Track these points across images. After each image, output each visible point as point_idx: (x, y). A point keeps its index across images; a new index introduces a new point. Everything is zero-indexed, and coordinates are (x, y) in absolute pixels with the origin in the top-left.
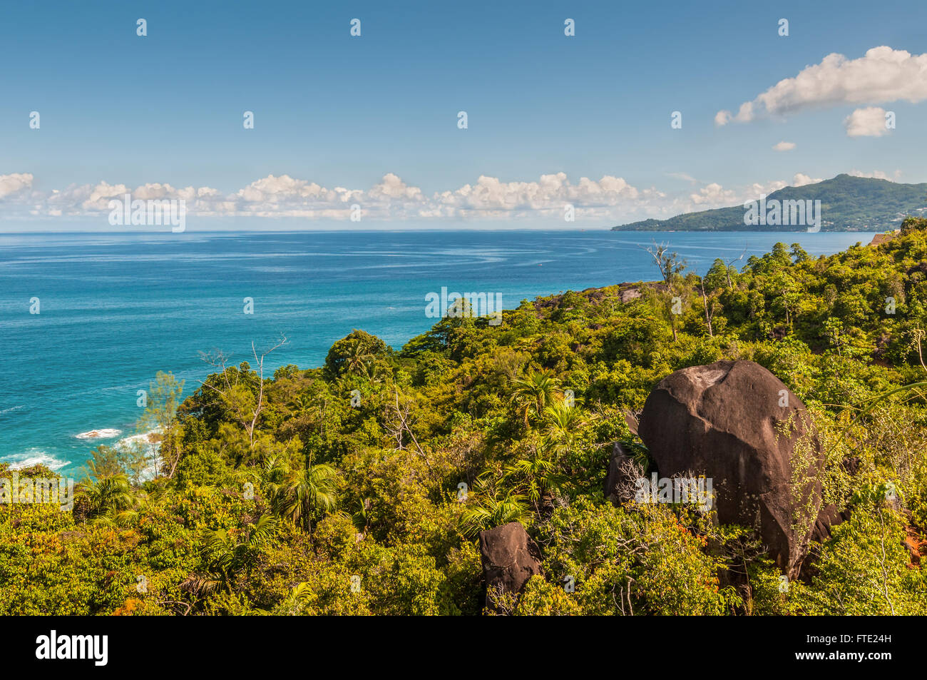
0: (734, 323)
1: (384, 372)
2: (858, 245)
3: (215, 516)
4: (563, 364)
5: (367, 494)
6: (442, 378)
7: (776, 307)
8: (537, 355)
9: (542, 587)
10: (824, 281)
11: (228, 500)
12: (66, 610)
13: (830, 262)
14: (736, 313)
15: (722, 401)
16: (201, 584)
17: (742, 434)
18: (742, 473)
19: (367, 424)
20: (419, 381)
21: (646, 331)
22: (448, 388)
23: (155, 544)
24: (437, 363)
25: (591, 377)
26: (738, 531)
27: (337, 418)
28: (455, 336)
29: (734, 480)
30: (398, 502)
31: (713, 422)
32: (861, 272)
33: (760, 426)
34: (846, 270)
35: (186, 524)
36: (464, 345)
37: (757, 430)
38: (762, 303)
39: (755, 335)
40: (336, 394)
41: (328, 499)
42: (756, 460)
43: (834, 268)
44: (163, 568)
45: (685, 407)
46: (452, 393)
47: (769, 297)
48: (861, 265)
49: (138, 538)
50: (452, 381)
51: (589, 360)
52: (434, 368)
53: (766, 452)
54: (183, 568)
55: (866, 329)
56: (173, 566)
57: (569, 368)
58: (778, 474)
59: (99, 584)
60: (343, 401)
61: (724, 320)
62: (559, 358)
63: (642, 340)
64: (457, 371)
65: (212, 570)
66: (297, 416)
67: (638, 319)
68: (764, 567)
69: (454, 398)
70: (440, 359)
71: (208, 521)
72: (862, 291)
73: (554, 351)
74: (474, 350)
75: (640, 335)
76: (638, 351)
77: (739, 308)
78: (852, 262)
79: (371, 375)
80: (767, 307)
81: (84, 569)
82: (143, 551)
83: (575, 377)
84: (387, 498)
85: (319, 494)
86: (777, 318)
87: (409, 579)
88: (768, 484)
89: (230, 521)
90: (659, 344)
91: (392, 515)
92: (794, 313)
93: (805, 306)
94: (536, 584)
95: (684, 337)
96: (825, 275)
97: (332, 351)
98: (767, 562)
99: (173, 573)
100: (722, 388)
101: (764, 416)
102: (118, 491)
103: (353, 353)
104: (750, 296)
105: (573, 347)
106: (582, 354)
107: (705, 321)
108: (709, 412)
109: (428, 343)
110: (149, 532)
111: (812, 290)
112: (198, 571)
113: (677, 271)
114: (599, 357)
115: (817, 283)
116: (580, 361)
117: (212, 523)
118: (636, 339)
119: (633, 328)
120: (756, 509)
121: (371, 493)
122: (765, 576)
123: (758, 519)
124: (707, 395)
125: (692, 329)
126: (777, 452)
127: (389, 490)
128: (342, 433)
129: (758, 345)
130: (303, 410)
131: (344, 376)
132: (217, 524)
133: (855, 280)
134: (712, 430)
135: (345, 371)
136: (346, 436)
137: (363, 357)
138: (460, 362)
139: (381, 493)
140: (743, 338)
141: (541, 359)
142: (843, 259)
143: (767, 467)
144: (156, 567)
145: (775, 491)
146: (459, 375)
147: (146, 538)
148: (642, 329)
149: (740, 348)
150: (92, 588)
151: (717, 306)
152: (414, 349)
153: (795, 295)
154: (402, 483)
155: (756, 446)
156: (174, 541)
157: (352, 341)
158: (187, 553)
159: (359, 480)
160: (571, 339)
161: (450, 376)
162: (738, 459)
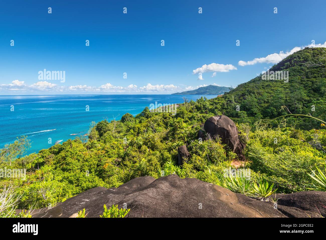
0: (198, 110)
1: (133, 121)
2: (218, 97)
3: (119, 147)
4: (168, 118)
5: (149, 142)
6: (145, 122)
7: (205, 107)
8: (163, 117)
9: (195, 156)
10: (213, 103)
11: (121, 144)
12: (93, 166)
13: (214, 100)
14: (198, 109)
15: (221, 122)
16: (119, 160)
17: (225, 127)
18: (226, 134)
19: (131, 130)
20: (140, 122)
21: (183, 112)
22: (146, 123)
23: (108, 153)
24: (144, 119)
25: (173, 121)
26: (225, 145)
27: (125, 130)
28: (146, 114)
29: (224, 136)
30: (155, 143)
31: (220, 126)
32: (219, 101)
33: (228, 126)
34: (216, 101)
35: (113, 149)
36: (148, 115)
37: (228, 127)
38: (203, 107)
39: (202, 113)
40: (124, 125)
41: (141, 143)
42: (228, 132)
43: (215, 101)
44: (111, 157)
45: (214, 123)
46: (147, 124)
47: (204, 106)
48: (219, 100)
49: (105, 152)
50: (147, 122)
51: (173, 117)
52: (143, 120)
53: (230, 131)
54: (114, 157)
55: (221, 111)
56: (113, 157)
57: (169, 119)
58: (232, 135)
59: (98, 161)
60: (126, 126)
61: (196, 110)
62: (167, 117)
63: (182, 114)
64: (148, 120)
65: (120, 157)
66: (117, 129)
67: (181, 110)
68: (229, 151)
69: (148, 125)
70: (144, 118)
71: (118, 148)
72: (220, 105)
73: (166, 116)
74: (151, 116)
75: (182, 113)
76: (182, 116)
77: (199, 108)
78: (217, 99)
79: (131, 121)
80: (204, 108)
81: (95, 158)
82: (106, 154)
83: (170, 121)
84: (153, 142)
85: (140, 142)
86: (205, 110)
87: (166, 156)
88: (230, 136)
89: (122, 148)
90: (185, 115)
91: (154, 146)
92: (208, 109)
93: (210, 107)
94: (194, 156)
95: (189, 113)
96: (213, 102)
97: (123, 117)
98: (230, 150)
99: (113, 158)
100: (220, 120)
101: (229, 124)
102: (95, 144)
103: (127, 117)
104: (201, 106)
105: (170, 115)
106: (171, 116)
107: (193, 110)
108: (219, 124)
109: (141, 115)
110: (107, 151)
111: (211, 104)
112: (117, 158)
113: (187, 101)
114: (175, 117)
115: (212, 103)
116: (171, 118)
117: (119, 149)
118: (181, 114)
119: (180, 112)
120: (228, 141)
121: (149, 141)
122: (230, 152)
123: (228, 143)
124: (218, 121)
125: (190, 112)
126: (231, 130)
127: (153, 141)
128: (126, 132)
129: (203, 114)
130: (118, 128)
131: (125, 122)
132: (120, 149)
133: (218, 103)
134: (220, 127)
135: (125, 121)
136: (127, 133)
137: (129, 118)
138: (148, 119)
139: (151, 141)
140: (200, 113)
141: (164, 118)
142: (216, 99)
143: (230, 133)
144: (109, 157)
145: (232, 138)
146: (148, 121)
147: (106, 152)
148: (182, 112)
149: (200, 115)
150: (97, 162)
151: (195, 107)
152: (138, 116)
153: (208, 105)
154: (156, 139)
155: (228, 130)
156: (112, 152)
157: (126, 115)
158: (115, 154)
159: (147, 139)
160: (169, 114)
161: (146, 121)
162: (225, 132)
